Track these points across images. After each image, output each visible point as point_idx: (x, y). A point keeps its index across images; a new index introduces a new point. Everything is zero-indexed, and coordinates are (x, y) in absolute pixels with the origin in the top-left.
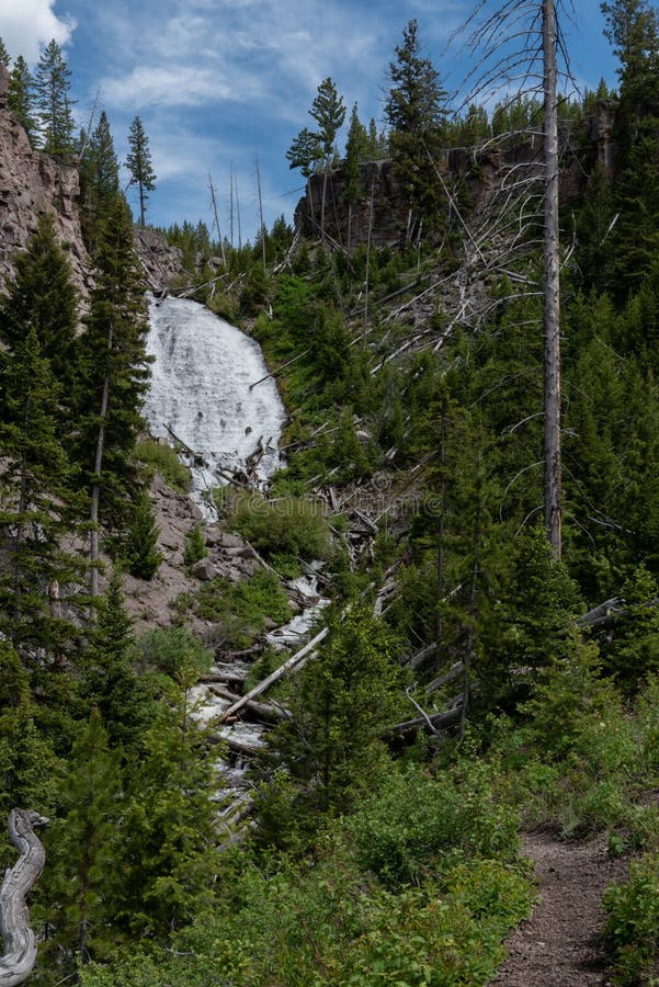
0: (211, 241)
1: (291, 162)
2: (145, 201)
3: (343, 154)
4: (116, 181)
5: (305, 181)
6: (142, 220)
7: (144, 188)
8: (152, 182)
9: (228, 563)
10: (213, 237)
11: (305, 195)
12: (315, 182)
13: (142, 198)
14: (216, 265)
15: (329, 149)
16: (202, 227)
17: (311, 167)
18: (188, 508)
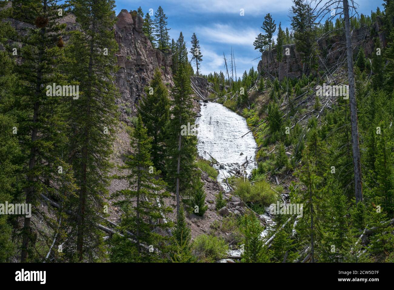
0: (225, 79)
1: (255, 47)
2: (199, 66)
3: (276, 42)
4: (187, 58)
5: (261, 54)
6: (198, 72)
7: (198, 60)
8: (201, 58)
9: (234, 208)
10: (226, 77)
11: (261, 59)
12: (265, 54)
13: (197, 64)
14: (227, 89)
15: (270, 41)
16: (222, 74)
17: (263, 48)
18: (218, 186)
